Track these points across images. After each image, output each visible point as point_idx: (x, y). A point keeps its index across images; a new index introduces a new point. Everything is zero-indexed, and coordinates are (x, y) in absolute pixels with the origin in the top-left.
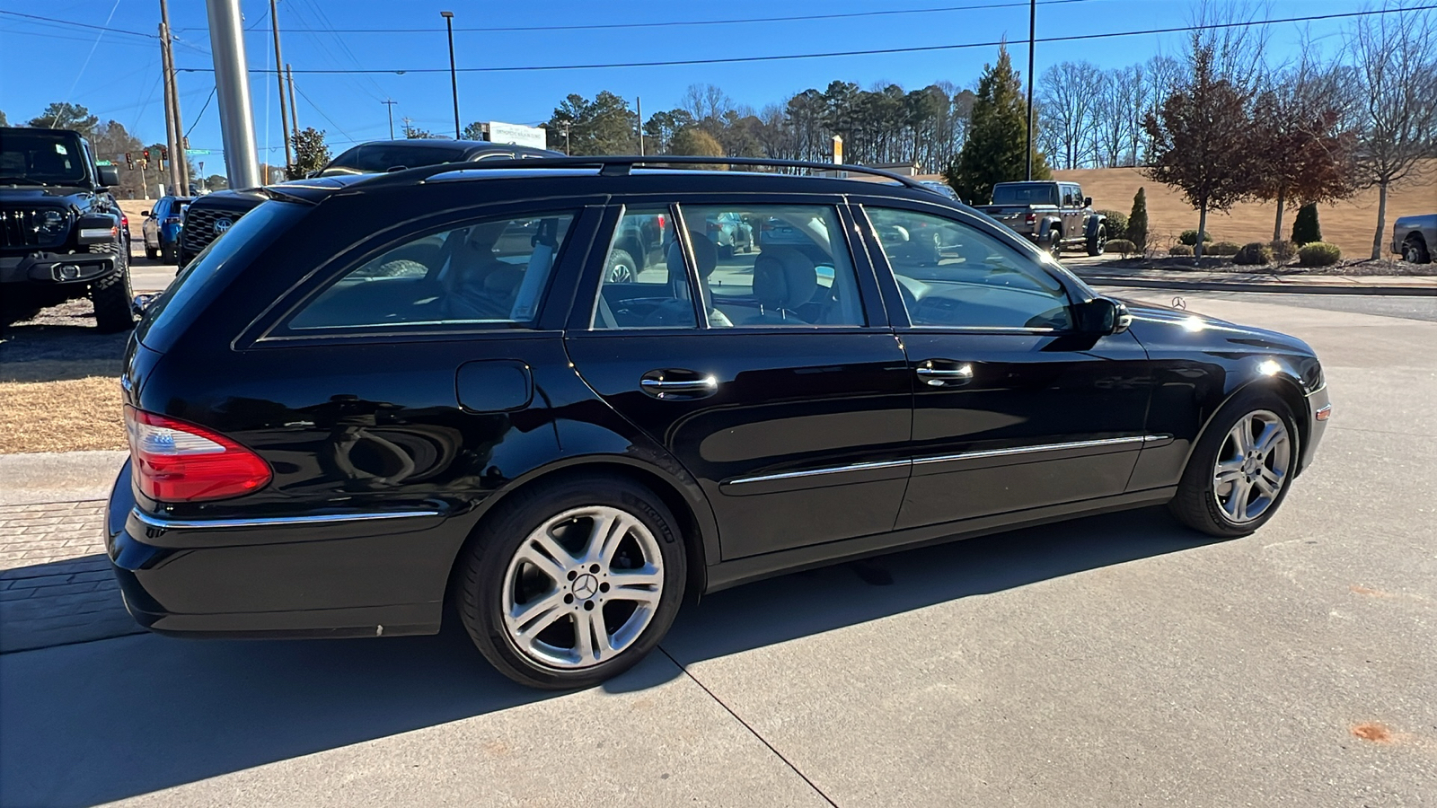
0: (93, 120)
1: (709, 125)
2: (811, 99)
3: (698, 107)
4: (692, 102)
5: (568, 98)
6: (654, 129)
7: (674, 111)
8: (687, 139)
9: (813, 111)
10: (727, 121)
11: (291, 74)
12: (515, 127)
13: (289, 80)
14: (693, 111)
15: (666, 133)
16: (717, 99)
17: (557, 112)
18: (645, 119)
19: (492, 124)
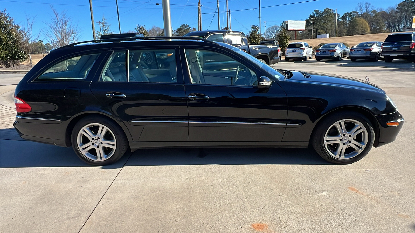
0: (190, 28)
1: (365, 16)
2: (408, 3)
3: (361, 10)
4: (359, 8)
5: (314, 11)
6: (344, 19)
7: (352, 12)
8: (355, 21)
9: (408, 7)
10: (372, 14)
11: (230, 12)
12: (296, 21)
13: (229, 14)
14: (359, 11)
15: (348, 19)
16: (369, 6)
17: (310, 16)
18: (341, 16)
19: (289, 21)
